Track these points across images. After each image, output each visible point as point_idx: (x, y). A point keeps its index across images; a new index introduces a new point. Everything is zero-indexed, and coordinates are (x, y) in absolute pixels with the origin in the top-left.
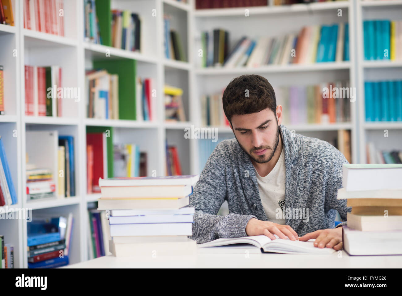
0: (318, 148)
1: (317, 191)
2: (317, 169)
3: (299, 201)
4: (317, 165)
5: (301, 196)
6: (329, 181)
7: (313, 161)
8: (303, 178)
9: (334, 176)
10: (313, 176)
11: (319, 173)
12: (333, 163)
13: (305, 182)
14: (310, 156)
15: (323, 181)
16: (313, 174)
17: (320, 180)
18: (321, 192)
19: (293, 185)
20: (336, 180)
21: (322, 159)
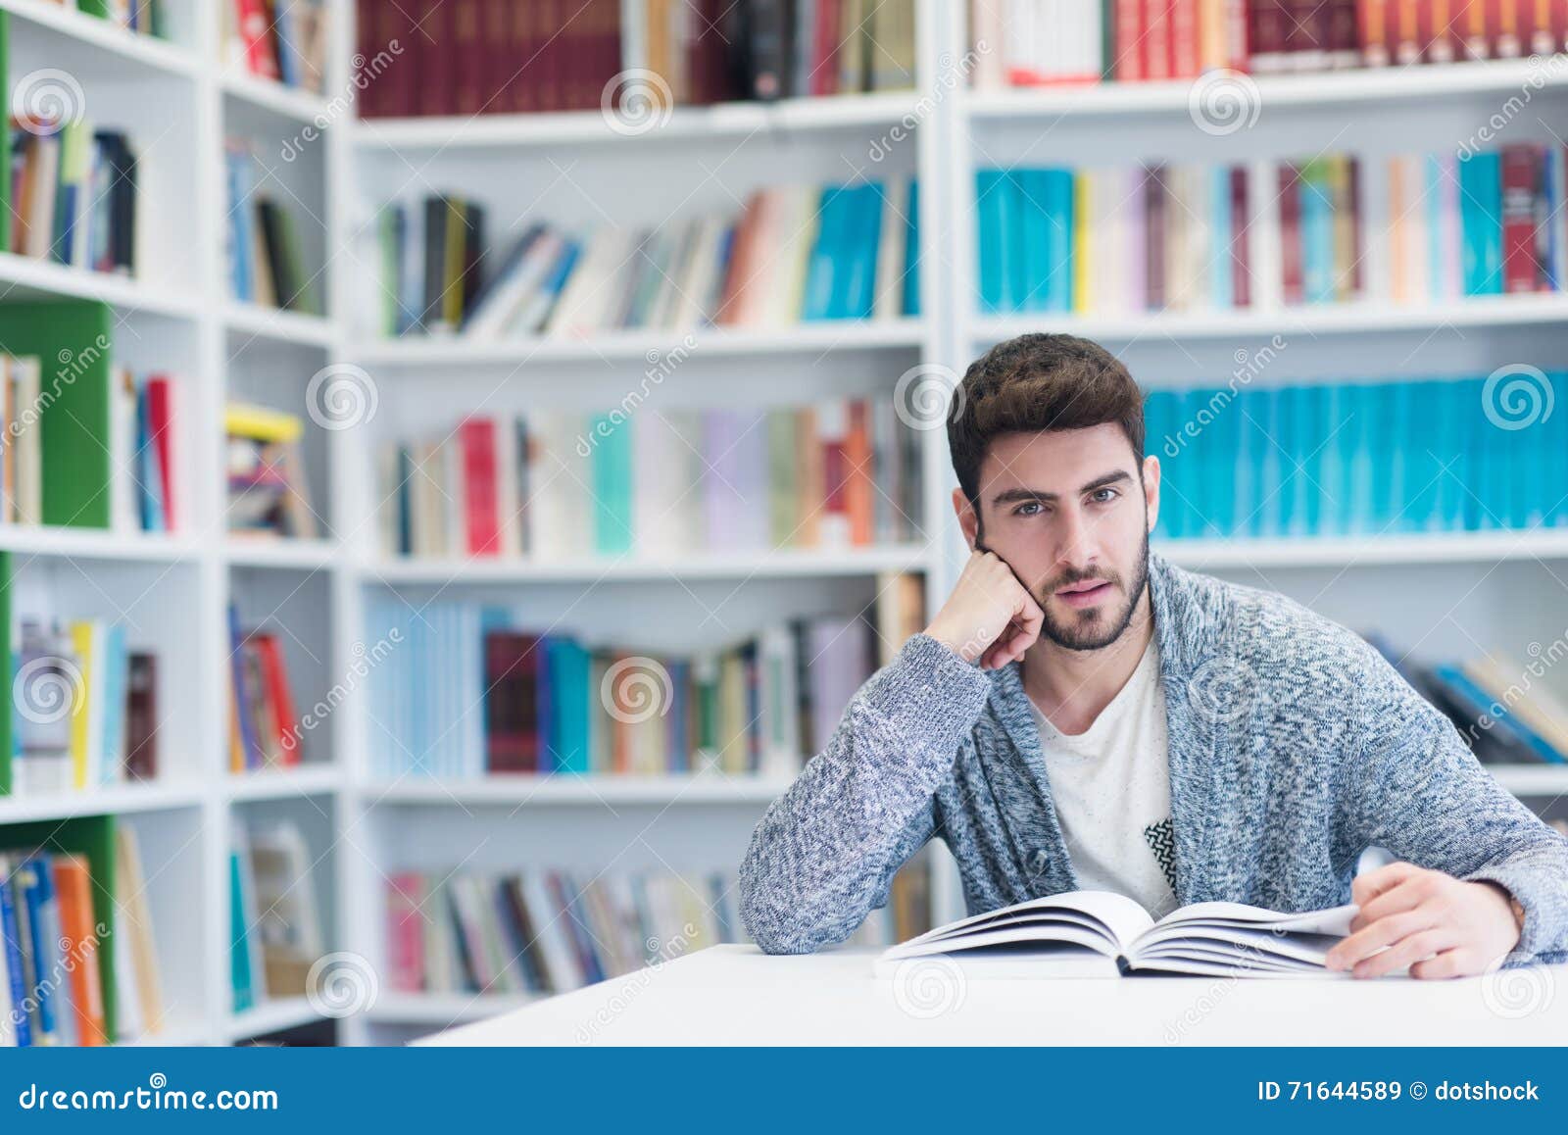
0: (1290, 637)
1: (1295, 787)
2: (1292, 706)
3: (1223, 821)
4: (1290, 691)
5: (1231, 802)
6: (1346, 745)
7: (1272, 678)
8: (1237, 735)
9: (1362, 721)
10: (1277, 733)
11: (1299, 717)
12: (1352, 677)
13: (1243, 751)
14: (1260, 661)
15: (1315, 745)
16: (1277, 725)
17: (1304, 744)
18: (1313, 787)
19: (1198, 760)
20: (1371, 736)
21: (1306, 669)
